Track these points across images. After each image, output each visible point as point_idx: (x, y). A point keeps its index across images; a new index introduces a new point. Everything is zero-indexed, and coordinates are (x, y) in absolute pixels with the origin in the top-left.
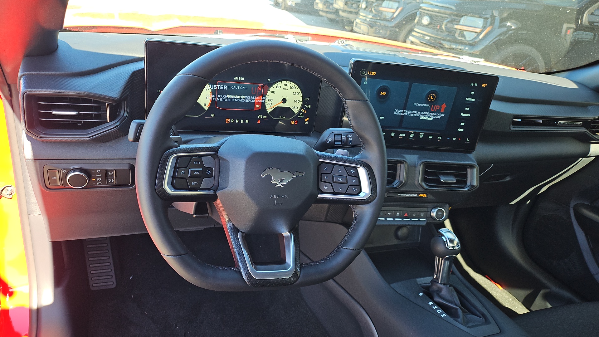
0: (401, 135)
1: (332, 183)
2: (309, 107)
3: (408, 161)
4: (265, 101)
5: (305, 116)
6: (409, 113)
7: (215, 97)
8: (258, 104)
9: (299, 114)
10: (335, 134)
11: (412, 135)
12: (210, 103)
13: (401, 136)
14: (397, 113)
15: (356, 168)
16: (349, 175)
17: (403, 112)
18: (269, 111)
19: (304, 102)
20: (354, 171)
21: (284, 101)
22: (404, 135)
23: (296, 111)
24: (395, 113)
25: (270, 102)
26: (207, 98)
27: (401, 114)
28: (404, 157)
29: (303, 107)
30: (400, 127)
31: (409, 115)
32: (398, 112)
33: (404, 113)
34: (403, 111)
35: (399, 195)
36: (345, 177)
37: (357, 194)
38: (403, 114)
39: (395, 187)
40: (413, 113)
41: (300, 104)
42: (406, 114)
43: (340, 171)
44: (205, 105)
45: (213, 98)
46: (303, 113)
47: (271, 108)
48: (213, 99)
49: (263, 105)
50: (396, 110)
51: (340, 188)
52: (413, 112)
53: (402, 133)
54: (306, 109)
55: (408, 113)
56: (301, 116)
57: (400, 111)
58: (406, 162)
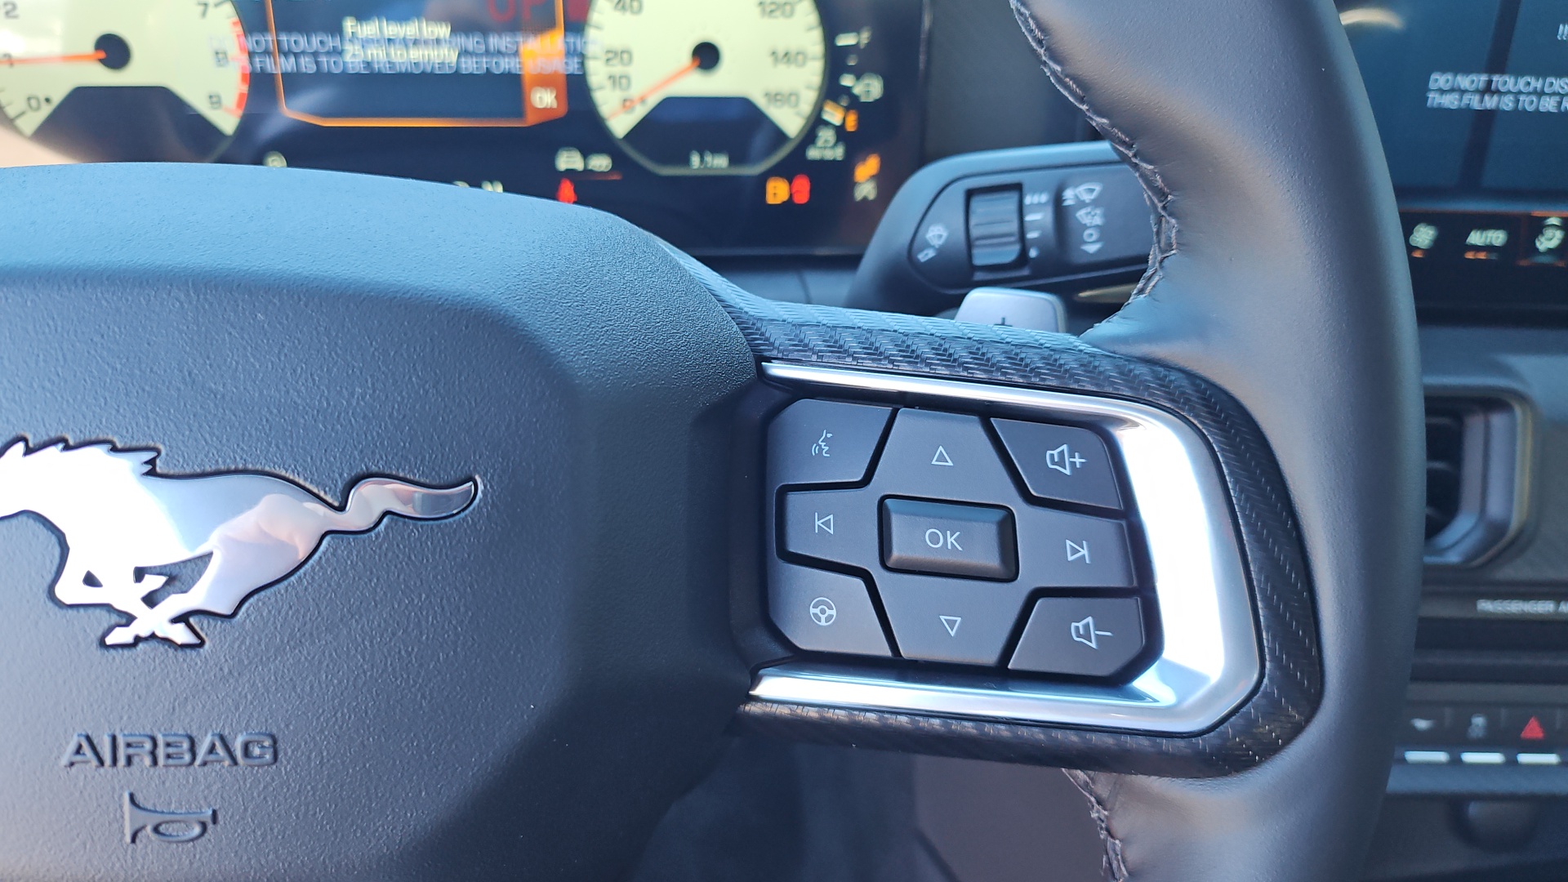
0: (1476, 238)
1: (880, 576)
2: (870, 88)
3: (1536, 392)
4: (582, 64)
5: (855, 144)
6: (1529, 93)
7: (267, 52)
8: (545, 81)
9: (809, 136)
10: (970, 194)
11: (1549, 233)
12: (245, 89)
13: (1477, 248)
14: (1450, 101)
15: (1099, 429)
16: (1030, 499)
17: (1488, 90)
18: (620, 124)
19: (835, 61)
20: (1078, 460)
21: (706, 56)
22: (1497, 237)
23: (791, 122)
24: (1435, 99)
25: (617, 69)
26: (220, 57)
27: (1475, 103)
28: (1506, 371)
29: (831, 90)
30: (1470, 185)
31: (1528, 104)
32: (1452, 90)
33: (1498, 92)
34: (1490, 82)
35: (1487, 606)
36: (998, 515)
37: (1116, 682)
38: (1490, 102)
39: (1453, 558)
40: (1554, 94)
41: (812, 73)
42: (1507, 103)
43: (942, 458)
44: (215, 100)
45: (251, 55)
46: (840, 131)
47: (627, 105)
48: (251, 63)
49: (576, 88)
50: (1439, 80)
51: (953, 624)
52: (1556, 88)
53: (1486, 222)
54: (854, 104)
55: (1520, 92)
56: (826, 149)
57: (1464, 81)
58: (1522, 398)
